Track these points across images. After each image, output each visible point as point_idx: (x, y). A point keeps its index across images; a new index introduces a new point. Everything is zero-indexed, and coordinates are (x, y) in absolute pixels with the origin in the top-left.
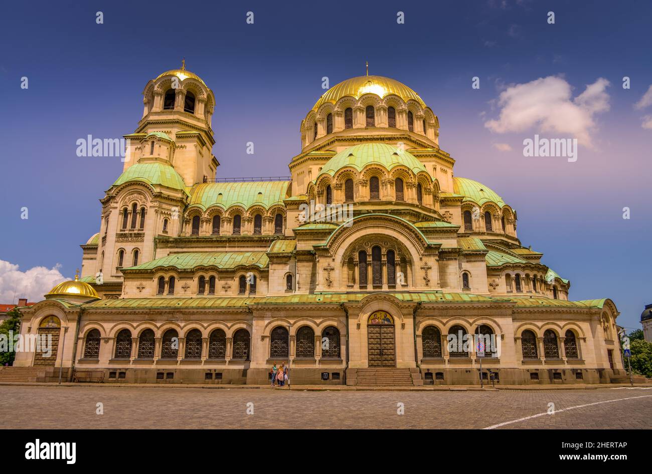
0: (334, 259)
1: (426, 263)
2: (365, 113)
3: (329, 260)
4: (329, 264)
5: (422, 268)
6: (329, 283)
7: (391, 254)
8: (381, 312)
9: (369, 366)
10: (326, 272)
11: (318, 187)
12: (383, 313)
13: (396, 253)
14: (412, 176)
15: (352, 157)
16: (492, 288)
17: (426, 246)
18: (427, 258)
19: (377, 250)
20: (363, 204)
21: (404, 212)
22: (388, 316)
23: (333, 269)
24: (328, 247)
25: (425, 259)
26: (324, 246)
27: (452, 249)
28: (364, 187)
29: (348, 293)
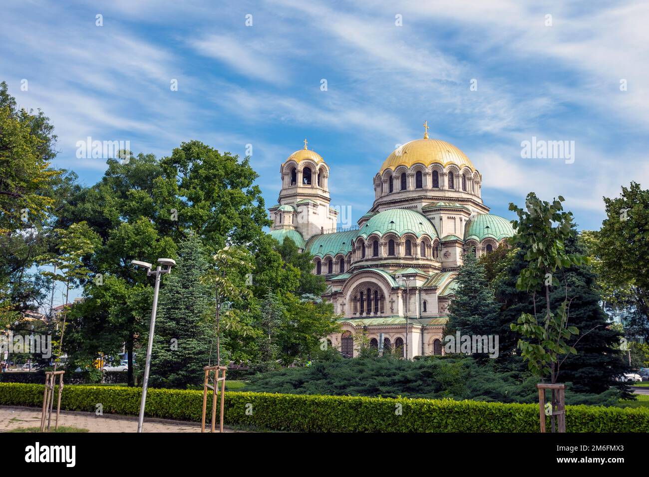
0: (345, 298)
1: (392, 299)
4: (343, 302)
5: (390, 302)
6: (343, 313)
7: (376, 292)
10: (341, 306)
13: (378, 292)
16: (442, 310)
17: (391, 288)
19: (369, 290)
22: (351, 334)
23: (345, 305)
24: (342, 291)
25: (392, 296)
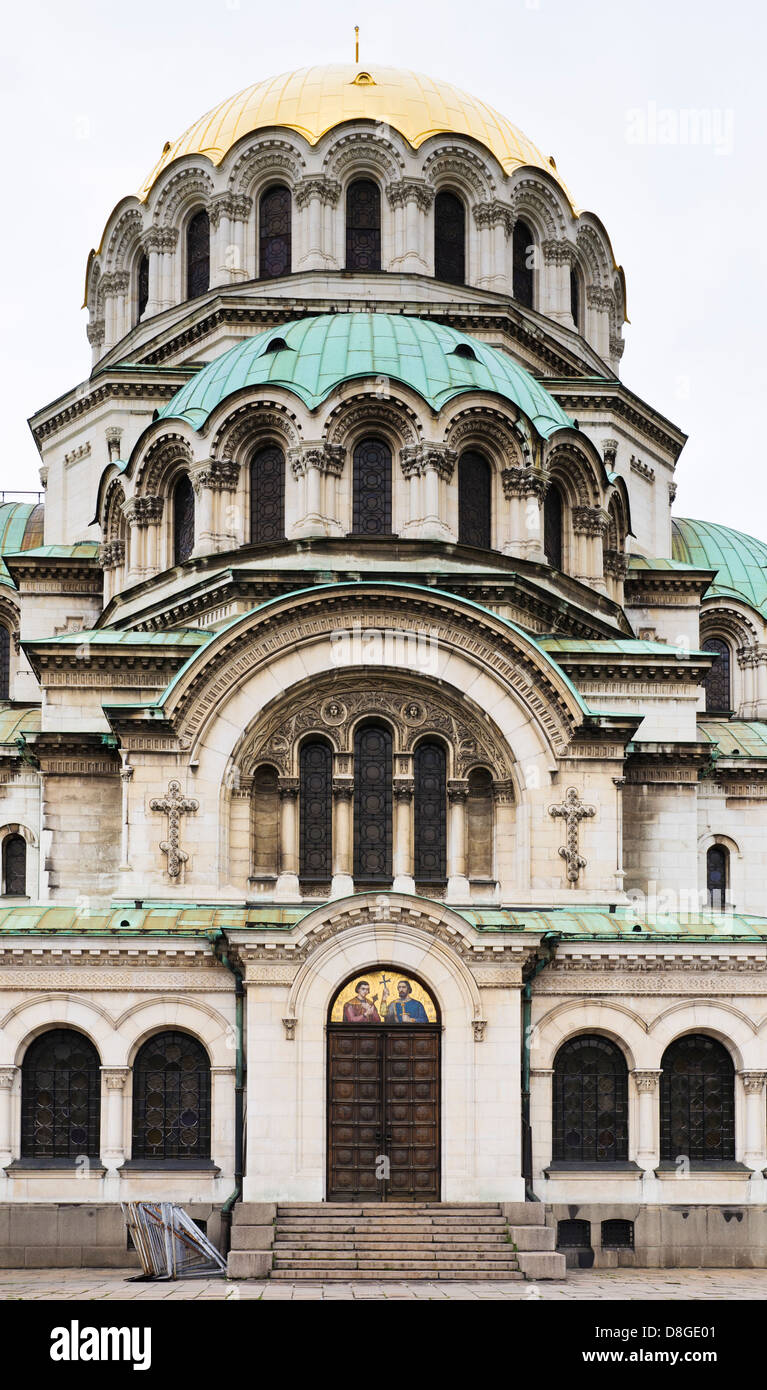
0: (194, 768)
2: (342, 205)
3: (175, 771)
4: (175, 790)
5: (555, 814)
6: (177, 867)
8: (389, 975)
9: (331, 1195)
10: (162, 823)
11: (139, 484)
12: (396, 979)
13: (454, 750)
14: (529, 445)
15: (283, 355)
17: (578, 721)
18: (579, 776)
20: (323, 545)
21: (493, 589)
22: (417, 993)
23: (189, 810)
24: (170, 715)
25: (571, 778)
26: (152, 710)
27: (678, 744)
28: (331, 479)
29: (249, 906)
